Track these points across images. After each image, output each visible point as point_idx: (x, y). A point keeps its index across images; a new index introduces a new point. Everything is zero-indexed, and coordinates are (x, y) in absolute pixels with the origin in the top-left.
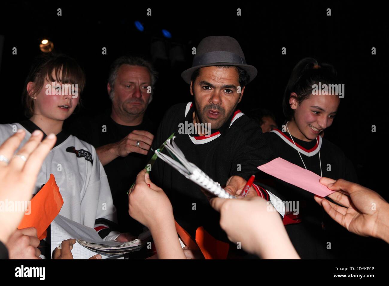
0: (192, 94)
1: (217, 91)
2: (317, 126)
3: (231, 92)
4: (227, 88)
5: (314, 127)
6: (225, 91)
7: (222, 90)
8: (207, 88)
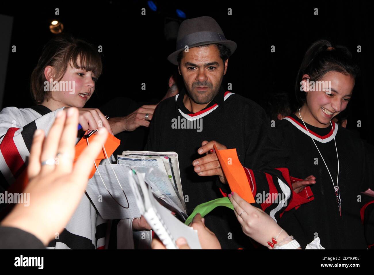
0: (180, 74)
1: (202, 70)
2: (331, 109)
3: (214, 68)
4: (211, 66)
5: (327, 110)
6: (209, 68)
7: (206, 68)
8: (192, 68)
